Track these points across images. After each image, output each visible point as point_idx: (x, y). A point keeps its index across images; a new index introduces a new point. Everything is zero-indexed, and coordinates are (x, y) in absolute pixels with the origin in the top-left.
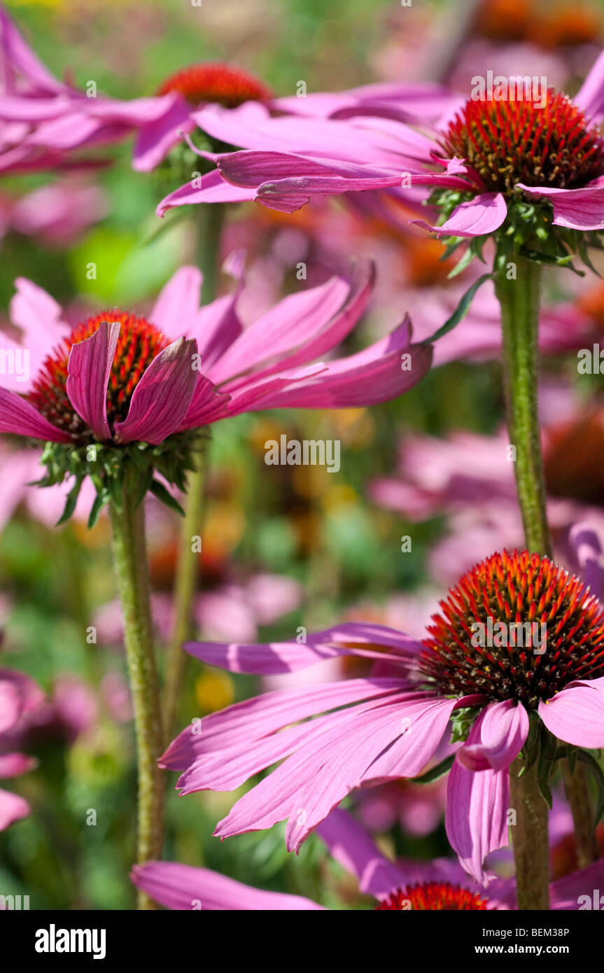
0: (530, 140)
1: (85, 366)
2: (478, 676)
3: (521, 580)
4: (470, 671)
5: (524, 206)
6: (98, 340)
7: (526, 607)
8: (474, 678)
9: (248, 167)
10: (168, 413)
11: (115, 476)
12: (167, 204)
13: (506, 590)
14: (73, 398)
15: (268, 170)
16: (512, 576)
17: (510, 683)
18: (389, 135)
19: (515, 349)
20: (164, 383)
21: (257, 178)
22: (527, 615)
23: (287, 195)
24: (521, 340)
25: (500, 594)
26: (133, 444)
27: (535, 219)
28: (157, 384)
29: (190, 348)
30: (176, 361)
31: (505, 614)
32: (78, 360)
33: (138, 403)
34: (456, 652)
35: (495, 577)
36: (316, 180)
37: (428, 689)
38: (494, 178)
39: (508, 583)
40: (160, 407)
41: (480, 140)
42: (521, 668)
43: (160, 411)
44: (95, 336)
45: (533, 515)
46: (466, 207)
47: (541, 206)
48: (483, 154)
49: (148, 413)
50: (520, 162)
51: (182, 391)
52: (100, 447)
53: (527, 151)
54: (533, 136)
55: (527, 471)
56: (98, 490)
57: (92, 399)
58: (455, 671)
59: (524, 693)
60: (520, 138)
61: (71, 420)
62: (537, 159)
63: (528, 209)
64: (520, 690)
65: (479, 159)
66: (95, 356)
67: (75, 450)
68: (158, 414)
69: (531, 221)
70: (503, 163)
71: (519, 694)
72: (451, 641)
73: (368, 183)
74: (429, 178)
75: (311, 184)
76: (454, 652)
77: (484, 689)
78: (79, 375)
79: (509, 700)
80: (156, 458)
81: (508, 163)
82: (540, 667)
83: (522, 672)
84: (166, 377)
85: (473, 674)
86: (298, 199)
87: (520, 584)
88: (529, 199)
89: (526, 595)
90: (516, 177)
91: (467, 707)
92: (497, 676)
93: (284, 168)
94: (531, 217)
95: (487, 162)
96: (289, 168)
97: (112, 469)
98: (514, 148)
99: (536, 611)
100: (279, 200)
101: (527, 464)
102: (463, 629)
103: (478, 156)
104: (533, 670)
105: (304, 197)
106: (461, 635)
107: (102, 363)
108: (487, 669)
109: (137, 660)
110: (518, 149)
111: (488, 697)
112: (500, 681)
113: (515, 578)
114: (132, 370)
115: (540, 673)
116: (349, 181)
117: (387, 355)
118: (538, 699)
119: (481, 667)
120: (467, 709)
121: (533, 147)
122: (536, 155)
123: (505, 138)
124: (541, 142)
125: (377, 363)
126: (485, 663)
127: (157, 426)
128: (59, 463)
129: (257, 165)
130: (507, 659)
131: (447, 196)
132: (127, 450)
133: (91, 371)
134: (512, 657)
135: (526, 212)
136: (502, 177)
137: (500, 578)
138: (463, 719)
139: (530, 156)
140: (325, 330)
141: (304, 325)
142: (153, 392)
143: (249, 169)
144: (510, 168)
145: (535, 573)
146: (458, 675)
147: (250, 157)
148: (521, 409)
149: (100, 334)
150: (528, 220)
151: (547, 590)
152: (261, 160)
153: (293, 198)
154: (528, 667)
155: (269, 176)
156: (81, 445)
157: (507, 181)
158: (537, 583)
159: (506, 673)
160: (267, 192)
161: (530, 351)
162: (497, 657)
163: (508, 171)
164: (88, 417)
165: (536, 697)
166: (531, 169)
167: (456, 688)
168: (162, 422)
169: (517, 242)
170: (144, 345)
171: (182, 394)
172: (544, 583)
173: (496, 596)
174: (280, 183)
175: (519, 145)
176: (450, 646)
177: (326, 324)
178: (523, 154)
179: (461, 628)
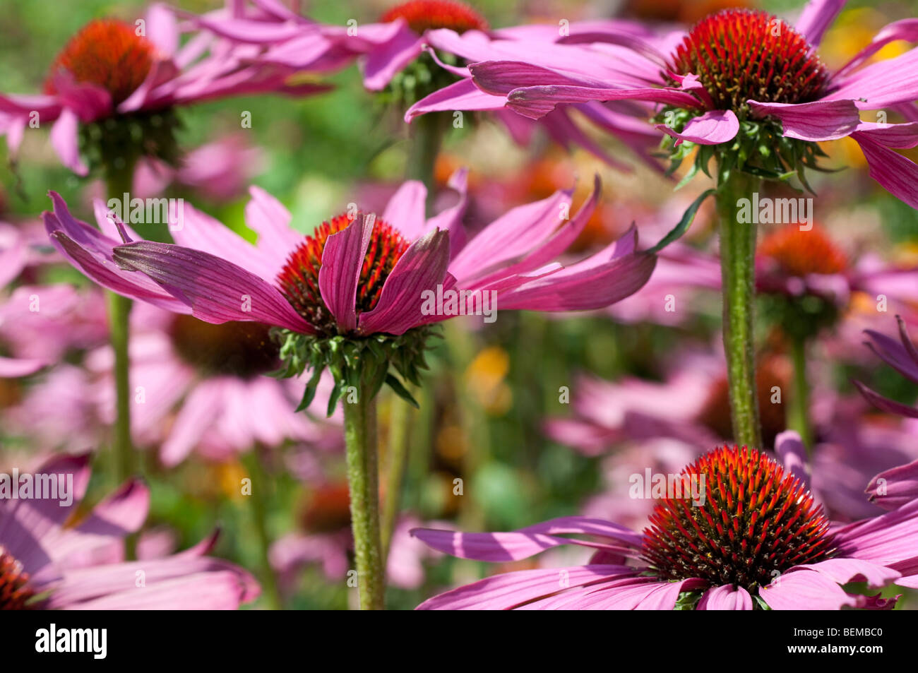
0: (756, 63)
1: (338, 256)
2: (700, 562)
3: (741, 473)
4: (692, 557)
5: (748, 124)
6: (353, 232)
7: (747, 498)
8: (696, 564)
9: (497, 76)
10: (415, 303)
11: (354, 367)
12: (415, 110)
13: (728, 482)
14: (323, 289)
15: (515, 80)
16: (734, 469)
17: (731, 568)
18: (617, 58)
19: (734, 261)
20: (415, 272)
21: (506, 86)
22: (748, 505)
23: (535, 102)
24: (739, 252)
25: (722, 485)
26: (373, 336)
27: (758, 137)
28: (409, 273)
29: (443, 239)
30: (429, 251)
31: (727, 504)
32: (332, 251)
33: (388, 292)
34: (679, 539)
35: (717, 470)
36: (563, 89)
37: (650, 575)
38: (722, 97)
39: (730, 475)
40: (408, 297)
41: (708, 61)
42: (741, 555)
43: (408, 300)
44: (350, 228)
45: (746, 418)
46: (698, 121)
47: (764, 125)
48: (711, 74)
49: (395, 303)
50: (746, 83)
51: (432, 280)
52: (340, 339)
53: (752, 73)
54: (759, 59)
55: (741, 377)
56: (337, 381)
57: (342, 289)
58: (677, 558)
59: (744, 578)
60: (747, 61)
61: (315, 312)
62: (762, 80)
63: (752, 127)
64: (740, 576)
65: (707, 79)
66: (348, 247)
67: (317, 342)
68: (405, 304)
69: (755, 139)
70: (730, 83)
71: (739, 580)
72: (673, 530)
73: (610, 93)
74: (665, 92)
75: (559, 92)
76: (677, 540)
77: (704, 574)
78: (332, 266)
79: (730, 584)
80: (393, 350)
81: (735, 84)
82: (760, 555)
83: (741, 560)
84: (418, 266)
85: (695, 560)
86: (544, 106)
87: (741, 477)
88: (754, 117)
89: (747, 487)
90: (742, 97)
91: (689, 591)
92: (718, 562)
93: (529, 79)
94: (755, 135)
95: (714, 83)
96: (533, 79)
97: (351, 360)
98: (741, 70)
99: (756, 502)
100: (528, 106)
101: (741, 370)
102: (685, 518)
103: (707, 76)
104: (753, 557)
105: (550, 104)
106: (684, 523)
107: (354, 254)
108: (709, 555)
109: (364, 547)
110: (745, 71)
111: (709, 582)
112: (721, 567)
113: (736, 471)
114: (374, 267)
115: (759, 561)
116: (593, 91)
117: (613, 260)
118: (757, 584)
119: (703, 554)
120: (688, 594)
121: (759, 69)
122: (762, 77)
123: (732, 60)
124: (766, 65)
125: (604, 267)
126: (706, 550)
127: (402, 317)
128: (299, 355)
129: (503, 75)
130: (728, 547)
131: (676, 114)
132: (366, 342)
133: (343, 261)
134: (733, 545)
135: (750, 129)
136: (729, 96)
137: (722, 470)
138: (685, 603)
139: (755, 77)
140: (551, 239)
141: (529, 235)
142: (403, 281)
143: (497, 78)
144: (737, 88)
145: (755, 467)
146: (680, 561)
147: (499, 67)
148: (737, 318)
149: (355, 225)
150: (752, 138)
151: (766, 483)
152: (509, 70)
153: (540, 105)
154: (748, 554)
155: (517, 85)
156: (323, 336)
157: (734, 100)
158: (757, 476)
159: (727, 560)
160: (517, 99)
161: (747, 263)
162: (719, 544)
163: (735, 91)
164: (335, 310)
165: (756, 582)
166: (757, 90)
167: (678, 573)
168: (408, 311)
169: (742, 158)
170: (384, 244)
171: (431, 282)
172: (763, 477)
173: (719, 488)
174: (530, 90)
175: (746, 66)
176: (673, 534)
177: (551, 235)
178: (749, 75)
179: (683, 517)
